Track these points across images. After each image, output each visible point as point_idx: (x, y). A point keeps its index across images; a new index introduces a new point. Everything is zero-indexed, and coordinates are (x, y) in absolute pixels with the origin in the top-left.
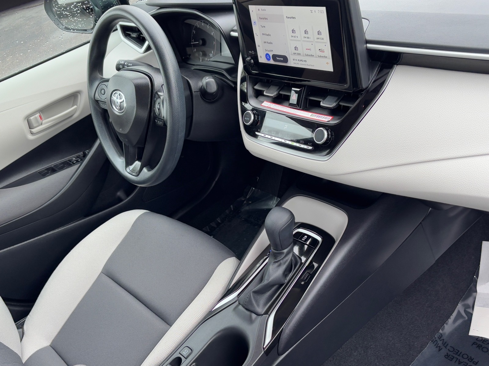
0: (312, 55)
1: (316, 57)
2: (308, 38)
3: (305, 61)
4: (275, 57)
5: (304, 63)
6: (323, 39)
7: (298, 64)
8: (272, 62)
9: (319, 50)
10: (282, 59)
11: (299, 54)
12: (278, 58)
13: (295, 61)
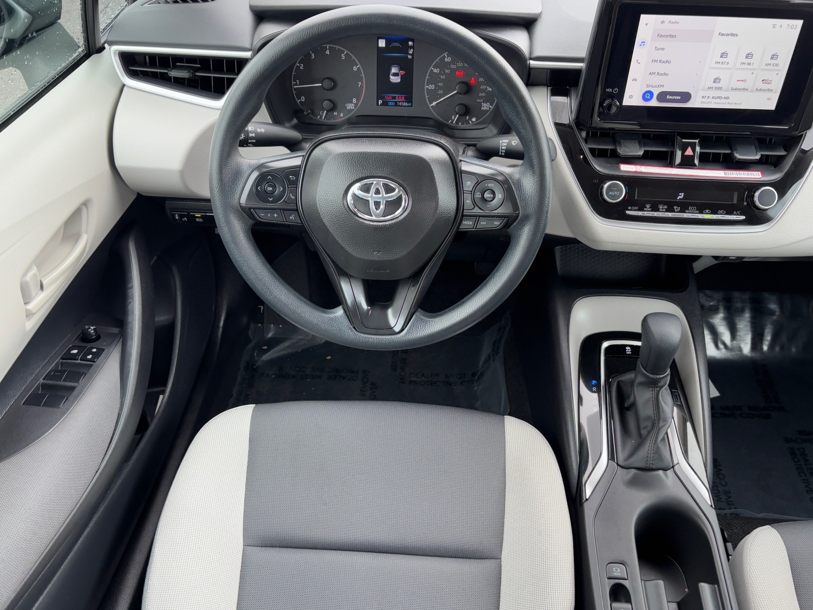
0: (744, 89)
1: (752, 91)
2: (749, 64)
3: (726, 98)
4: (662, 96)
5: (722, 100)
6: (777, 65)
7: (709, 102)
8: (654, 103)
9: (763, 80)
10: (680, 98)
11: (720, 88)
12: (668, 97)
13: (704, 100)
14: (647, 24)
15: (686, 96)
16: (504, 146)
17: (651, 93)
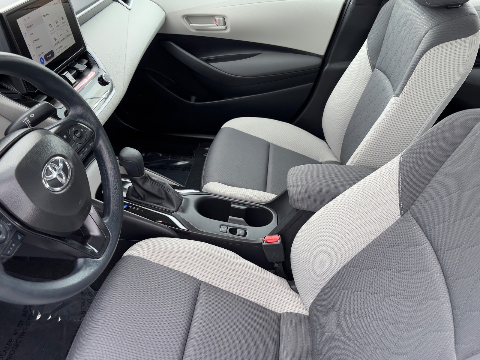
0: (64, 38)
1: (66, 38)
2: (59, 26)
3: (62, 46)
5: (62, 48)
6: (65, 22)
8: (46, 63)
9: (66, 31)
10: (51, 55)
11: (58, 42)
12: (48, 57)
13: (58, 51)
14: (21, 24)
15: (52, 53)
16: (28, 122)
17: (41, 58)
